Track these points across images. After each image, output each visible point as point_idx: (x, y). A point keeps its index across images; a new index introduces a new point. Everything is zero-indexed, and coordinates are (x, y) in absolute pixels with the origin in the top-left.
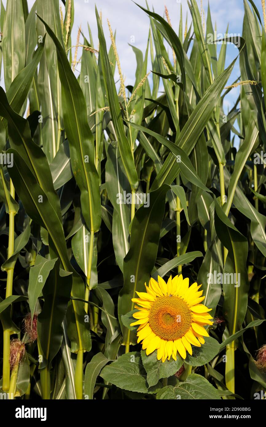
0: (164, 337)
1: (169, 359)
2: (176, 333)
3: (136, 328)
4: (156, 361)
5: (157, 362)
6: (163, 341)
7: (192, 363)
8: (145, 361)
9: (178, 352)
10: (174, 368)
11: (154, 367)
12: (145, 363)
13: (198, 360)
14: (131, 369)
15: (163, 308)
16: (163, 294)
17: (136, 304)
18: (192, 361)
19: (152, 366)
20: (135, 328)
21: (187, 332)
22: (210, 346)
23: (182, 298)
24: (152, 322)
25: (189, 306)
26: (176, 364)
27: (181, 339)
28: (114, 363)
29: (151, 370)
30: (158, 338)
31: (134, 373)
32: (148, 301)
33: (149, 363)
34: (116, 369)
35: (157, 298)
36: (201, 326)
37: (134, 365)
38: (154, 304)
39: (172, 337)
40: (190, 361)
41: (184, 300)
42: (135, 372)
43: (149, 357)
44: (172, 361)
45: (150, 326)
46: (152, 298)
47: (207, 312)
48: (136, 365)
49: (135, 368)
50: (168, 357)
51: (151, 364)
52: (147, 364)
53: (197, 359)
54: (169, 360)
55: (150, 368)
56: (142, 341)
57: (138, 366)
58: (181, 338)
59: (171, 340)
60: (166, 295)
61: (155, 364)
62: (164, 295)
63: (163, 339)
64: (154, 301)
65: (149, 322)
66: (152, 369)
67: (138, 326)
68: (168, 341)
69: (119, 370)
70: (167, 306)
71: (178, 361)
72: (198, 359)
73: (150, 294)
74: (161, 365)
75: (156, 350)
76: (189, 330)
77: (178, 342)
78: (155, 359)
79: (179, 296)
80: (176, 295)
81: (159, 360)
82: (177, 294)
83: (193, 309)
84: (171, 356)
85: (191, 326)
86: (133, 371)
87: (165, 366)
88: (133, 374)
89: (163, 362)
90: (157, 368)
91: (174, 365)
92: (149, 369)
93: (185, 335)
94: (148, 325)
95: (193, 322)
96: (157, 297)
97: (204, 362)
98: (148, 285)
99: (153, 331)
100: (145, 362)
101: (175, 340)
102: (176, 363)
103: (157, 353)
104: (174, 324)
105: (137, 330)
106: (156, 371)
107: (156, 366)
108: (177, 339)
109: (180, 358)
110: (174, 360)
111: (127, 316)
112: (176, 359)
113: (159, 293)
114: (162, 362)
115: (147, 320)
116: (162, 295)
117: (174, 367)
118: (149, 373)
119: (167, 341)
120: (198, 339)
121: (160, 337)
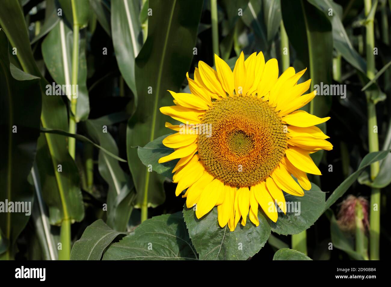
0: (231, 181)
1: (244, 223)
2: (256, 172)
4: (216, 228)
5: (218, 231)
6: (228, 188)
7: (281, 228)
8: (194, 230)
9: (260, 208)
10: (255, 241)
11: (212, 241)
12: (195, 234)
13: (291, 222)
14: (163, 248)
15: (228, 120)
16: (225, 94)
17: (168, 118)
18: (282, 226)
19: (208, 241)
21: (275, 168)
23: (265, 99)
24: (205, 151)
25: (281, 116)
26: (257, 232)
27: (264, 182)
28: (128, 239)
29: (207, 248)
30: (218, 182)
31: (169, 255)
32: (195, 109)
33: (204, 234)
34: (132, 250)
35: (214, 103)
36: (305, 155)
37: (167, 240)
38: (207, 114)
39: (247, 178)
40: (277, 226)
41: (270, 103)
42: (170, 253)
43: (202, 222)
44: (250, 227)
45: (199, 160)
46: (203, 105)
47: (317, 126)
49: (170, 245)
50: (241, 218)
51: (206, 237)
52: (199, 237)
54: (244, 225)
55: (205, 244)
56: (183, 193)
57: (176, 241)
58: (265, 180)
59: (246, 186)
60: (231, 94)
61: (214, 236)
62: (227, 94)
63: (228, 185)
64: (207, 108)
65: (197, 153)
66: (208, 246)
67: (175, 162)
68: (238, 188)
69: (140, 251)
70: (237, 116)
71: (261, 227)
74: (227, 237)
75: (216, 206)
76: (280, 164)
77: (259, 189)
78: (215, 226)
79: (259, 97)
80: (254, 95)
81: (222, 226)
82: (255, 93)
83: (290, 120)
84: (248, 217)
85: (285, 156)
86: (167, 252)
87: (237, 239)
88: (168, 256)
89: (232, 229)
90: (220, 243)
91: (255, 234)
92: (203, 245)
93: (273, 176)
94: (196, 158)
95: (289, 146)
96: (213, 100)
97: (302, 225)
98: (192, 77)
99: (207, 169)
101: (254, 185)
102: (258, 231)
103: (217, 214)
104: (253, 152)
105: (173, 171)
106: (217, 250)
107: (217, 239)
108: (257, 184)
109: (265, 220)
110: (255, 225)
111: (149, 148)
112: (257, 224)
113: (218, 92)
114: (228, 231)
115: (193, 148)
116: (224, 96)
117: (255, 238)
118: (202, 253)
119: (236, 188)
120: (299, 181)
121: (222, 181)
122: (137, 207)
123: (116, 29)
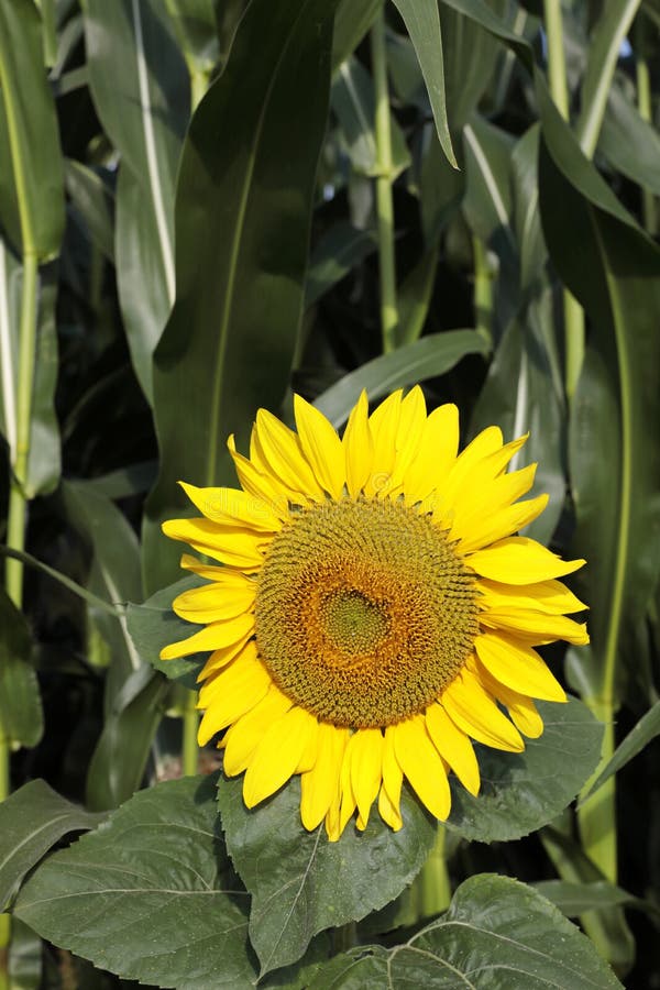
0: (333, 714)
1: (362, 824)
2: (395, 694)
3: (196, 666)
4: (295, 832)
5: (299, 838)
6: (329, 729)
7: (474, 825)
8: (238, 834)
9: (406, 782)
10: (390, 867)
11: (285, 863)
12: (241, 845)
13: (503, 807)
14: (176, 866)
15: (325, 565)
16: (322, 495)
17: (185, 547)
18: (478, 818)
19: (275, 862)
20: (190, 667)
21: (453, 680)
22: (559, 734)
23: (423, 510)
24: (270, 637)
25: (460, 552)
26: (397, 845)
27: (421, 715)
28: (93, 838)
29: (273, 880)
30: (301, 714)
31: (189, 885)
32: (249, 529)
33: (262, 847)
34: (96, 873)
35: (296, 514)
36: (524, 649)
37: (190, 845)
38: (277, 545)
39: (374, 709)
40: (465, 819)
41: (434, 520)
42: (193, 880)
43: (262, 814)
44: (380, 832)
45: (259, 656)
46: (270, 520)
47: (560, 579)
48: (202, 844)
49: (195, 860)
50: (356, 814)
51: (270, 853)
52: (250, 852)
53: (500, 803)
54: (361, 828)
55: (268, 871)
56: (221, 735)
57: (211, 848)
58: (424, 712)
59: (374, 727)
60: (337, 495)
61: (292, 848)
62: (327, 495)
63: (327, 722)
64: (278, 527)
65: (253, 638)
66: (276, 876)
67: (202, 658)
68: (355, 730)
69: (115, 876)
70: (347, 554)
71: (408, 832)
72: (507, 804)
73: (255, 492)
74: (319, 855)
75: (297, 776)
76: (464, 672)
77: (406, 734)
78: (293, 825)
79: (409, 502)
80: (395, 497)
81: (310, 827)
82: (399, 491)
83: (482, 564)
84: (375, 807)
85: (474, 651)
86: (186, 877)
87: (343, 862)
88: (186, 888)
89: (333, 837)
90: (301, 869)
91: (390, 851)
92: (261, 873)
93: (445, 699)
94: (252, 649)
95: (484, 629)
96: (293, 507)
97: (532, 815)
98: (244, 450)
99: (275, 681)
100: (236, 841)
101: (394, 723)
102: (400, 843)
103: (299, 795)
104: (386, 645)
105: (200, 679)
106: (294, 888)
107: (298, 859)
108: (403, 721)
109: (420, 814)
110: (391, 829)
111: (157, 608)
112: (397, 825)
113: (307, 490)
114: (324, 839)
115: (245, 625)
116: (320, 499)
117: (391, 861)
118: (260, 892)
119: (348, 732)
120: (511, 714)
121: (312, 713)
122: (173, 713)
123: (128, 266)
